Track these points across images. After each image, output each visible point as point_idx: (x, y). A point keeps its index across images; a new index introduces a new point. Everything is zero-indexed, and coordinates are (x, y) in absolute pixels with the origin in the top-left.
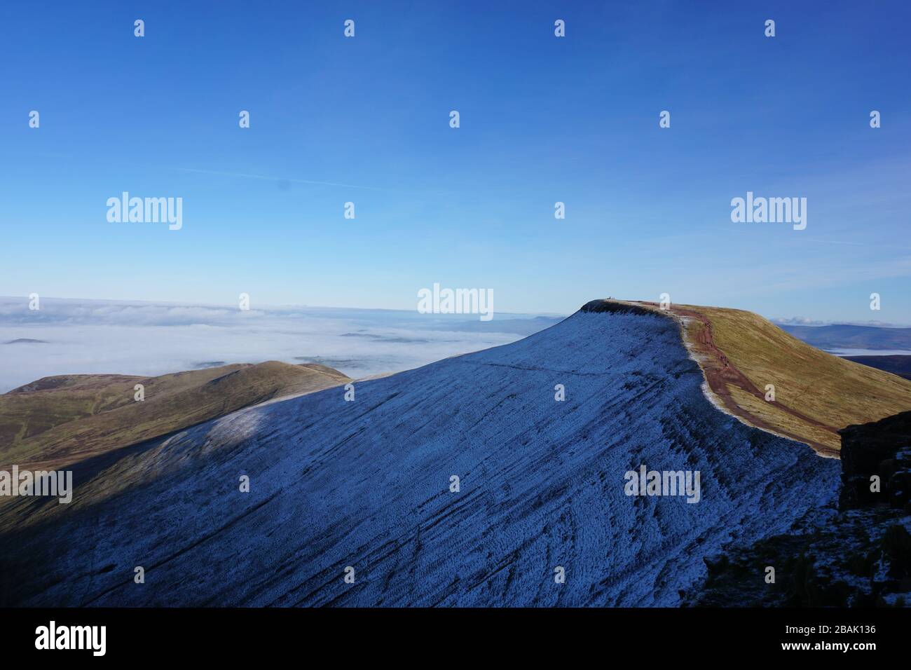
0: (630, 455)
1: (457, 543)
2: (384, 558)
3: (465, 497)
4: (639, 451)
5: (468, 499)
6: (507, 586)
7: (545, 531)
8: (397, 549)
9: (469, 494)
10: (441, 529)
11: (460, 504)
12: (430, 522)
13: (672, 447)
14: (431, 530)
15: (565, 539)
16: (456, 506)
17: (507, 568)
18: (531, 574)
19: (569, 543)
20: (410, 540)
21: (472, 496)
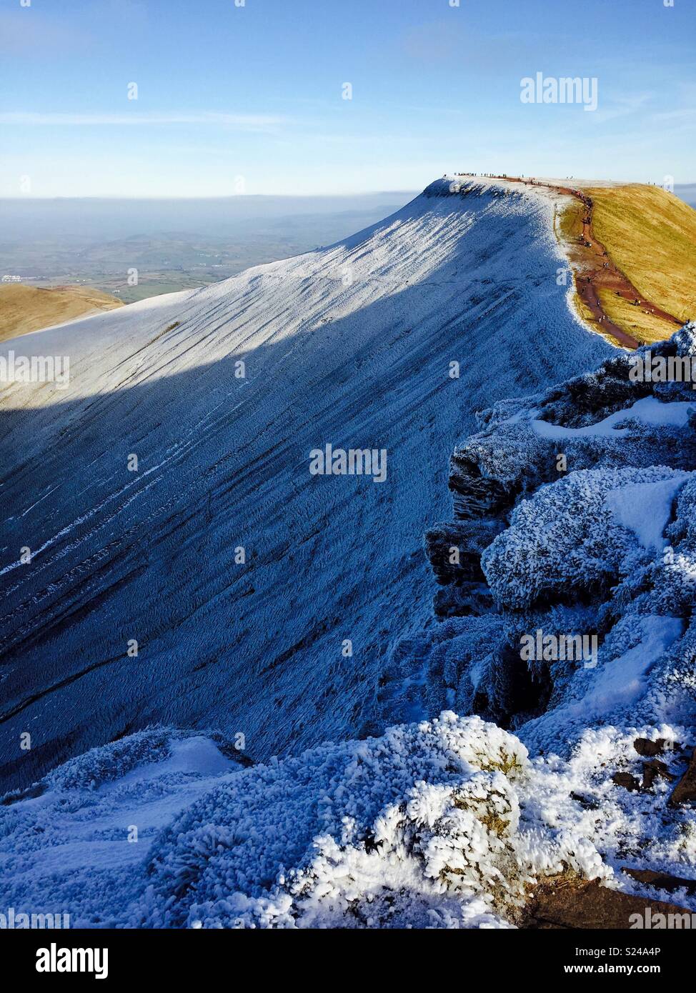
0: (467, 392)
1: (256, 511)
2: (168, 535)
3: (267, 453)
4: (479, 385)
5: (272, 455)
6: (310, 561)
7: (358, 492)
8: (183, 523)
9: (271, 450)
10: (238, 495)
11: (261, 462)
12: (223, 487)
13: (518, 380)
14: (226, 496)
15: (381, 501)
16: (256, 466)
17: (313, 540)
18: (339, 544)
19: (385, 506)
20: (199, 511)
21: (276, 452)
